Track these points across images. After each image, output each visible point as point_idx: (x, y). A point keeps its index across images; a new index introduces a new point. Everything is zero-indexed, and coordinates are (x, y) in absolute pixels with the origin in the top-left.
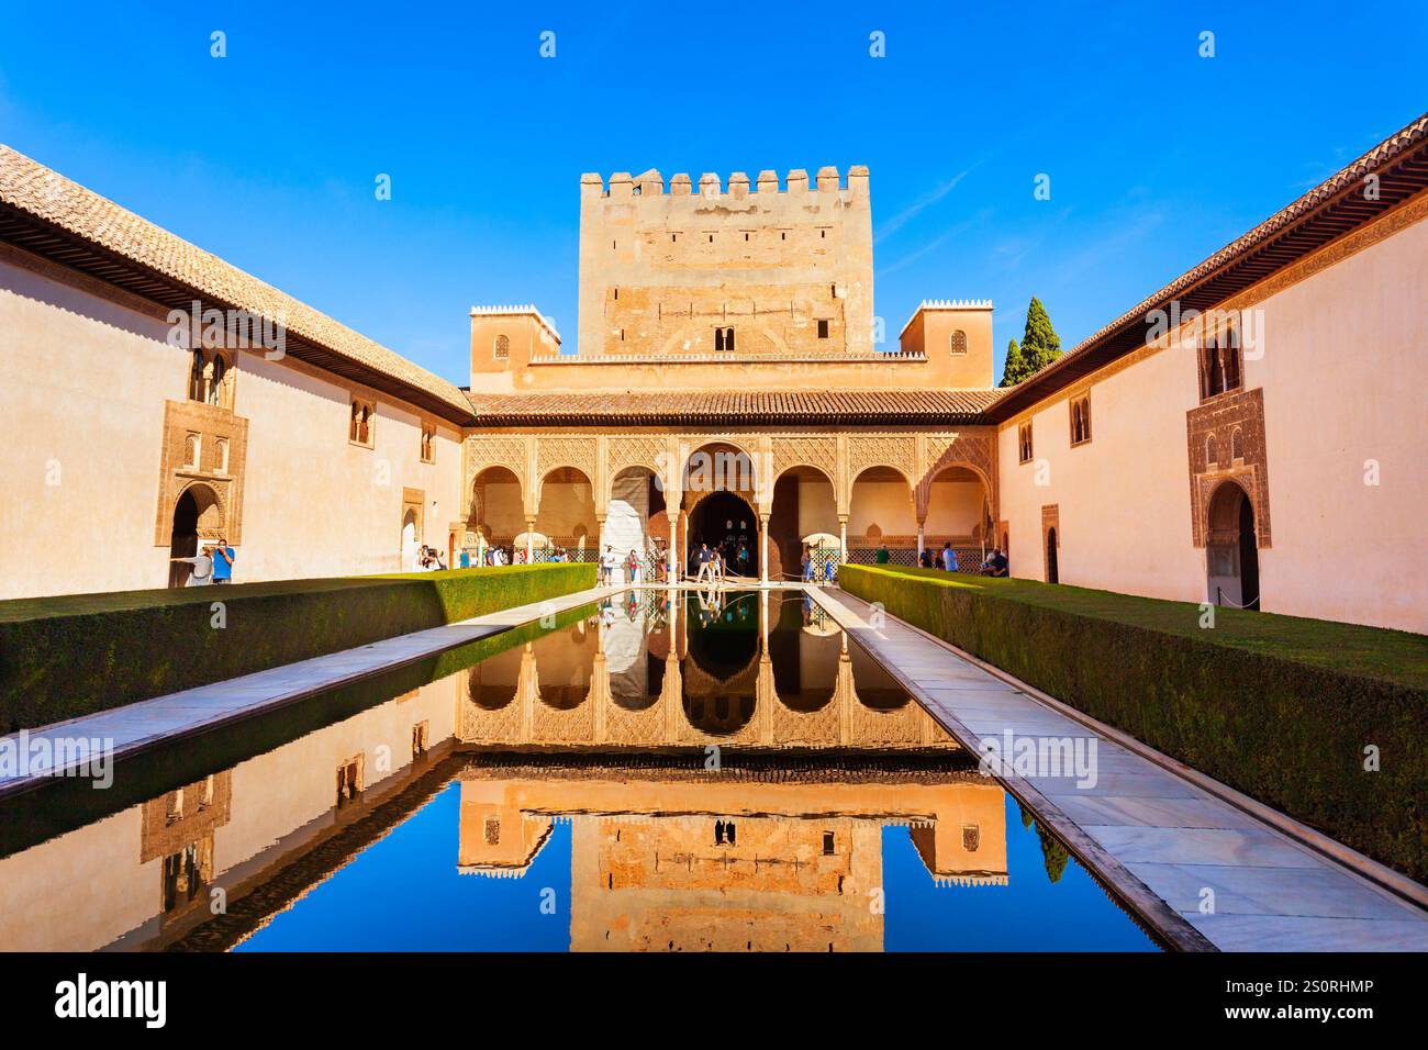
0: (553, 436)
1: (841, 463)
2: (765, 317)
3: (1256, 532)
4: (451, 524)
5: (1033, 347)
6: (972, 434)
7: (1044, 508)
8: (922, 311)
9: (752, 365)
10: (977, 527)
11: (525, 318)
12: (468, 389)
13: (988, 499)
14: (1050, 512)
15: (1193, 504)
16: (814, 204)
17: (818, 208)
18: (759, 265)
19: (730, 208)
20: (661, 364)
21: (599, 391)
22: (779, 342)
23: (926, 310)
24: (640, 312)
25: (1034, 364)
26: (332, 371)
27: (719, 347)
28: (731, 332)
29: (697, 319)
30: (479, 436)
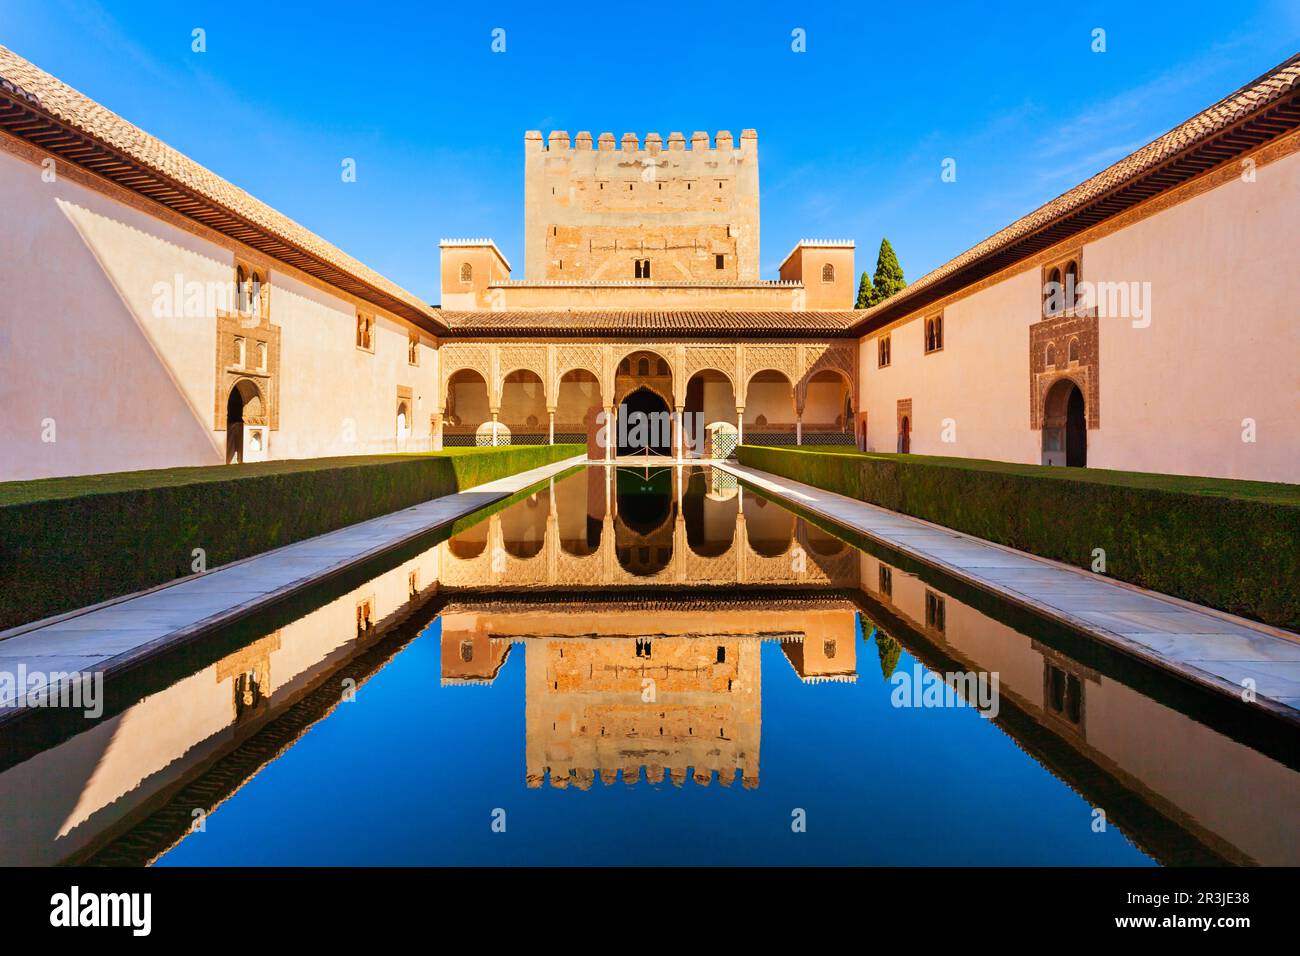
0: (512, 344)
1: (739, 367)
2: (674, 252)
3: (1087, 417)
4: (432, 415)
5: (883, 278)
6: (840, 345)
7: (899, 401)
8: (801, 248)
9: (668, 290)
10: (839, 417)
11: (485, 249)
12: (439, 307)
13: (850, 395)
14: (905, 405)
15: (1031, 396)
16: (713, 160)
17: (716, 164)
18: (670, 210)
20: (595, 288)
21: (546, 309)
22: (685, 272)
23: (803, 247)
24: (575, 246)
25: (884, 291)
26: (343, 289)
27: (638, 275)
28: (647, 264)
29: (619, 253)
30: (452, 345)
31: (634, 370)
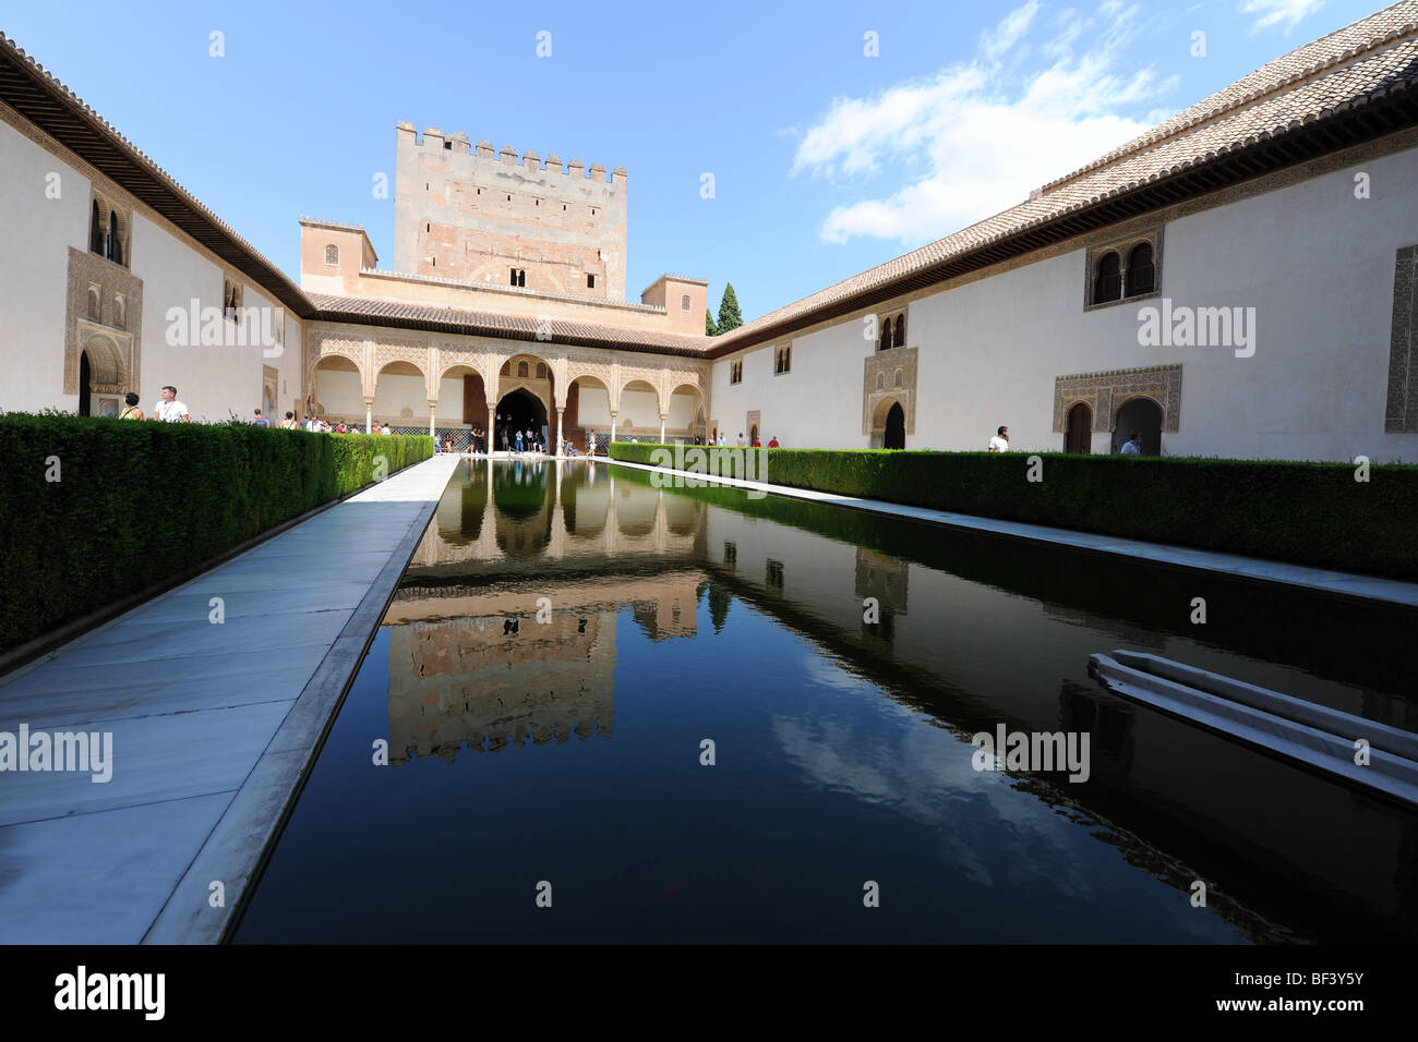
1: (615, 376)
2: (549, 266)
3: (906, 427)
4: (296, 400)
5: (727, 314)
6: (700, 364)
7: (748, 412)
8: (664, 280)
11: (355, 233)
13: (703, 407)
14: (754, 415)
15: (864, 411)
16: (588, 189)
17: (591, 192)
18: (547, 226)
19: (525, 178)
20: (474, 289)
21: (426, 304)
22: (559, 286)
24: (450, 245)
25: (729, 325)
26: (211, 248)
27: (513, 283)
28: (522, 273)
29: (497, 259)
31: (514, 371)
